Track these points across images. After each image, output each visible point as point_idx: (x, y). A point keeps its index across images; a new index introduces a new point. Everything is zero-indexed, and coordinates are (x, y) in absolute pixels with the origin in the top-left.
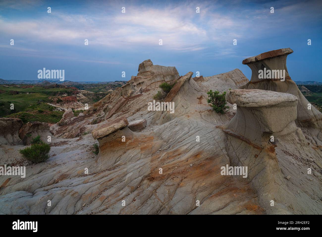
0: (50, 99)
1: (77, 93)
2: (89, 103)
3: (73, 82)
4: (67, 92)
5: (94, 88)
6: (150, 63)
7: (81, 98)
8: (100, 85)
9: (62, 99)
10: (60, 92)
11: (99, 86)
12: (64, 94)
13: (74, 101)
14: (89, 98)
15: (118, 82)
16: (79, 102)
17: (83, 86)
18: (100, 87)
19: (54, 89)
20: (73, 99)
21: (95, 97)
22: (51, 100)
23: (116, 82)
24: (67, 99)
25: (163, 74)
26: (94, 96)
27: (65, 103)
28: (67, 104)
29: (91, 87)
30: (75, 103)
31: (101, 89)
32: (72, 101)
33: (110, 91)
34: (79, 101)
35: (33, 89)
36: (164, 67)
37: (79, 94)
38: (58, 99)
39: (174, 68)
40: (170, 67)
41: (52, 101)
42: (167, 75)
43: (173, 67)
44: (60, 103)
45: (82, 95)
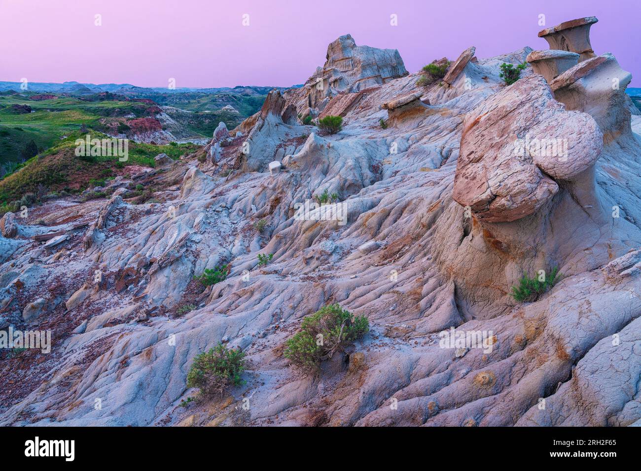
0: (103, 123)
1: (157, 113)
2: (184, 134)
3: (140, 88)
4: (134, 110)
5: (189, 102)
6: (349, 41)
7: (165, 123)
8: (203, 96)
9: (128, 125)
10: (119, 110)
11: (200, 97)
12: (129, 114)
13: (155, 130)
14: (181, 124)
15: (243, 90)
16: (166, 131)
17: (165, 98)
18: (204, 100)
19: (104, 102)
20: (152, 125)
21: (195, 122)
22: (105, 125)
23: (237, 90)
24: (140, 125)
25: (378, 63)
26: (192, 121)
27: (135, 133)
28: (140, 136)
29: (182, 100)
30: (157, 134)
31: (206, 104)
32: (151, 128)
33: (227, 109)
34: (164, 129)
35: (58, 103)
36: (377, 49)
37: (161, 115)
38: (121, 124)
39: (396, 52)
40: (388, 50)
41: (109, 128)
42: (384, 66)
43: (393, 50)
44: (125, 133)
45: (167, 116)
